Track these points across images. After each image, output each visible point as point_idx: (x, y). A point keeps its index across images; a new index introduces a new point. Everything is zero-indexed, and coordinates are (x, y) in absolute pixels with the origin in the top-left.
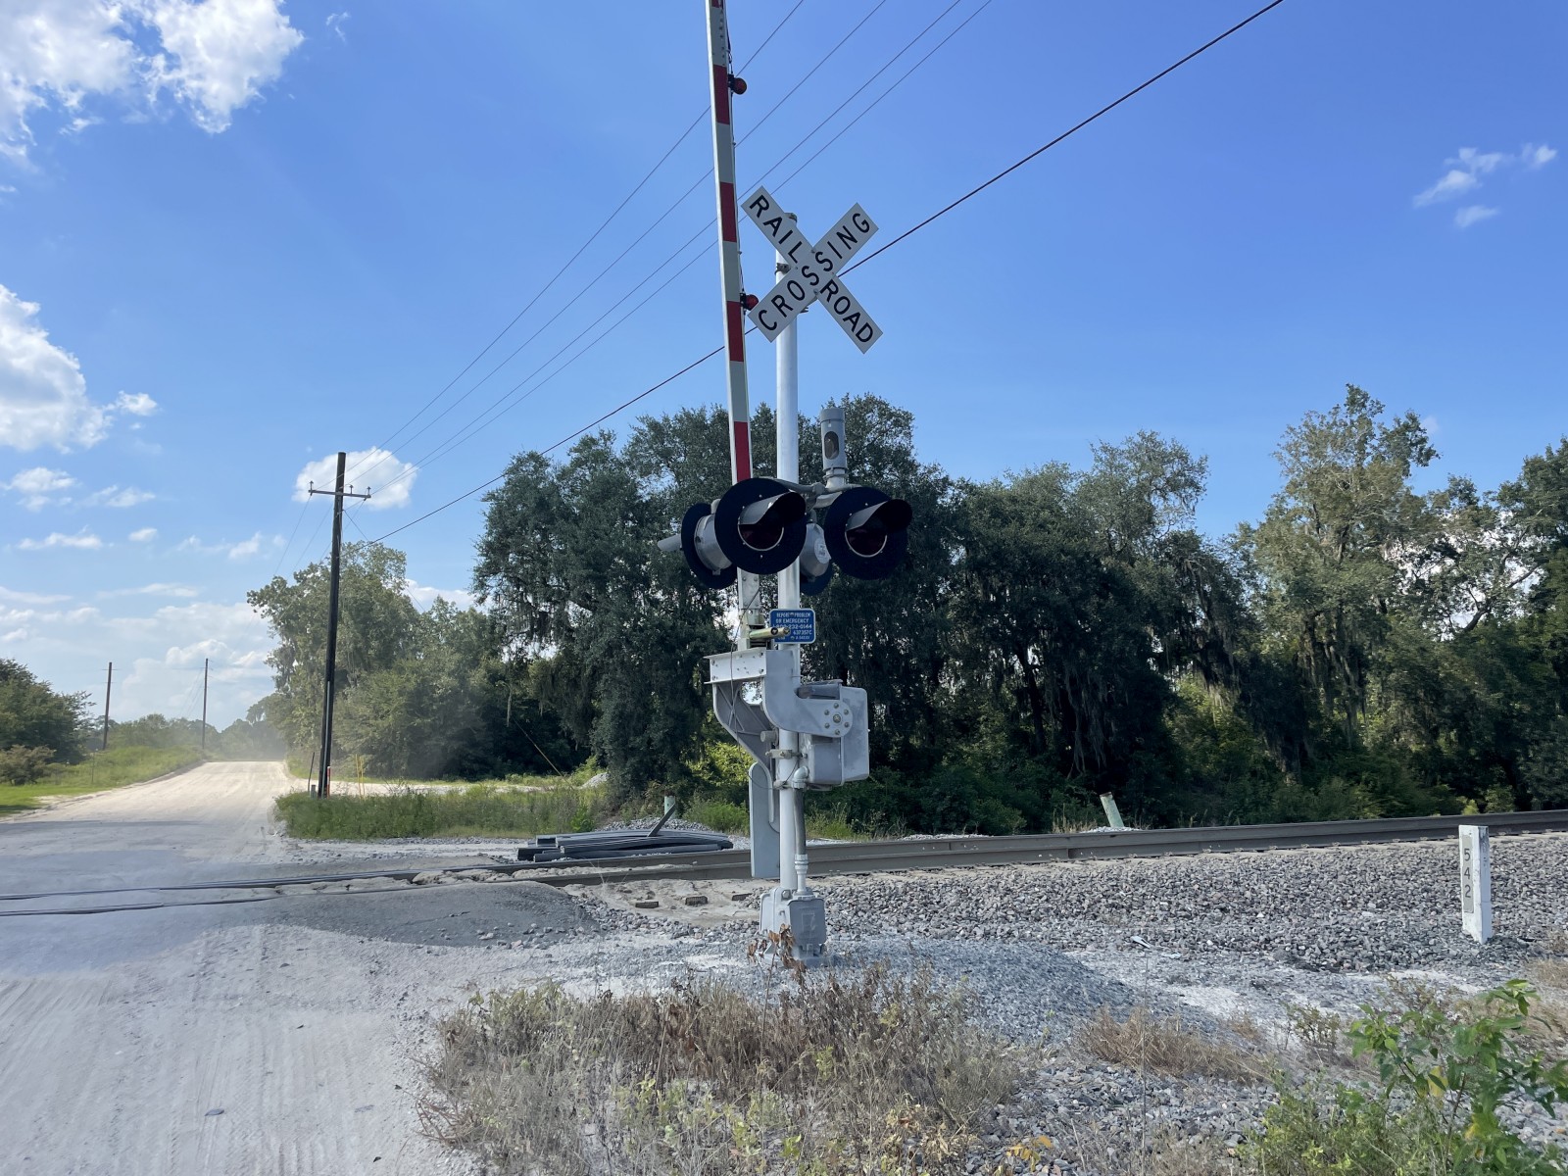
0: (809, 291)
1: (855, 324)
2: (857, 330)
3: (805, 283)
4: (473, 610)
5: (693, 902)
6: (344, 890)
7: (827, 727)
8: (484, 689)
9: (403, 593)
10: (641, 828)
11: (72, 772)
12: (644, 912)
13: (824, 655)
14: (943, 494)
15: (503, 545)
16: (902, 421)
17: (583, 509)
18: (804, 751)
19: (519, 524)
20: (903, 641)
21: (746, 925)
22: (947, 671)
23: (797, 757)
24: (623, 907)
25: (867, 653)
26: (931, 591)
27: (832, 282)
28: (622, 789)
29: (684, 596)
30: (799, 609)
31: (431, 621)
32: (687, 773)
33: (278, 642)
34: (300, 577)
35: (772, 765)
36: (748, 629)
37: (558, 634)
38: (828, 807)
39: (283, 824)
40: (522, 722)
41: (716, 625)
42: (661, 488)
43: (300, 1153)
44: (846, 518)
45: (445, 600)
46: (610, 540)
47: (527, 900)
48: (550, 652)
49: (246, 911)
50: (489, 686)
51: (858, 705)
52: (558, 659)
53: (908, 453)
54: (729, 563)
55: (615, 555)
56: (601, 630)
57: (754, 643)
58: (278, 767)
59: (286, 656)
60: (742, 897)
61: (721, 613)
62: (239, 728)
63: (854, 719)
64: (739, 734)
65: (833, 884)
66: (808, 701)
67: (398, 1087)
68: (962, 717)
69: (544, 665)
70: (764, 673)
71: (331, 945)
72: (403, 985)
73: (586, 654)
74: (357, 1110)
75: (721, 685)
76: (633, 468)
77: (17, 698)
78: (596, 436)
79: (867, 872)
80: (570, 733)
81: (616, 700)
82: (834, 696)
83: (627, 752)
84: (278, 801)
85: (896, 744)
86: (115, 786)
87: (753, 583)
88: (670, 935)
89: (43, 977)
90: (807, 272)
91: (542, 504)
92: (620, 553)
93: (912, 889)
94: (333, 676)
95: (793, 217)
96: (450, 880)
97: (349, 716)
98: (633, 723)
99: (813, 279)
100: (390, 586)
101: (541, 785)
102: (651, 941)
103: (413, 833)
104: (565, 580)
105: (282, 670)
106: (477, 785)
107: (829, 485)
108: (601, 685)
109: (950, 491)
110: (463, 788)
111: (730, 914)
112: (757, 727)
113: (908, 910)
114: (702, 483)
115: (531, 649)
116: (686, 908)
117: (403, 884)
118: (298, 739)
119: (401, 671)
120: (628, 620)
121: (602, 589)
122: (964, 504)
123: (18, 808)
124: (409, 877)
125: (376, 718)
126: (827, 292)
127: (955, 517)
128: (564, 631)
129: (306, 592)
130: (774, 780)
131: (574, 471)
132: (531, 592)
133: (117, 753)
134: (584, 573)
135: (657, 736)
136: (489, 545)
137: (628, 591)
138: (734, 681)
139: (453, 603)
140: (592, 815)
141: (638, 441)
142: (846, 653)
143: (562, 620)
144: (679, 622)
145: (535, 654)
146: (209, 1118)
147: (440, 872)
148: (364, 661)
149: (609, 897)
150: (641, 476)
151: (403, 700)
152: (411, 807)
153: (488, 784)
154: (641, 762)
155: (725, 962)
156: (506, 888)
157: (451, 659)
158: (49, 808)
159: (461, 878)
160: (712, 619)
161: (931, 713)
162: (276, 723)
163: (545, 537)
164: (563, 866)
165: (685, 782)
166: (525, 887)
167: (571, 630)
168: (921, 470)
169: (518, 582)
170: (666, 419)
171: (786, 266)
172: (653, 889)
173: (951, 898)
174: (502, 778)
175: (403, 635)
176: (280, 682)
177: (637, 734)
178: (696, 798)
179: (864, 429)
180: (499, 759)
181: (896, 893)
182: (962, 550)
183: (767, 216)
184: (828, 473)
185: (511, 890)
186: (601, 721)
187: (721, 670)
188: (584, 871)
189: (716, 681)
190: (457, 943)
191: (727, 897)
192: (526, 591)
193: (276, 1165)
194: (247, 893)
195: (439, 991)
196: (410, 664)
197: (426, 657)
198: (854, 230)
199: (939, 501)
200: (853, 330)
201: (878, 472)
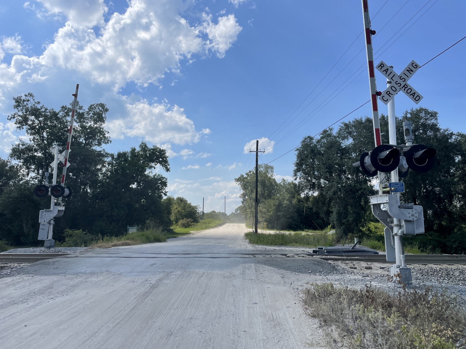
0: (398, 88)
1: (414, 96)
2: (414, 98)
3: (396, 86)
4: (292, 182)
5: (367, 268)
6: (270, 257)
7: (410, 217)
8: (296, 204)
9: (273, 178)
10: (348, 246)
11: (196, 225)
12: (353, 270)
13: (408, 194)
14: (451, 138)
15: (302, 163)
16: (434, 115)
17: (324, 151)
18: (402, 225)
19: (306, 157)
20: (437, 189)
21: (385, 276)
22: (456, 199)
23: (400, 226)
24: (346, 268)
25: (423, 194)
26: (448, 172)
27: (405, 84)
28: (340, 235)
29: (357, 176)
30: (398, 182)
31: (281, 185)
32: (361, 231)
33: (242, 192)
34: (247, 174)
35: (392, 228)
36: (382, 188)
37: (318, 188)
38: (411, 244)
39: (248, 240)
40: (308, 214)
41: (369, 185)
42: (349, 143)
43: (276, 314)
44: (413, 155)
45: (285, 179)
46: (333, 160)
47: (318, 263)
48: (316, 194)
49: (249, 260)
50: (298, 204)
51: (420, 211)
52: (318, 195)
53: (436, 125)
54: (375, 169)
55: (335, 165)
56: (332, 187)
57: (384, 192)
58: (243, 225)
59: (244, 195)
60: (383, 268)
61: (370, 181)
62: (233, 215)
63: (419, 215)
64: (381, 219)
65: (414, 267)
66: (402, 210)
67: (295, 303)
68: (462, 215)
69: (315, 198)
70: (388, 201)
71: (271, 270)
72: (290, 281)
73: (327, 194)
74: (287, 307)
75: (374, 205)
76: (339, 138)
77: (184, 206)
78: (328, 129)
79: (426, 264)
80: (323, 218)
81: (337, 208)
82: (411, 208)
83: (341, 224)
84: (245, 234)
85: (437, 224)
86: (207, 229)
87: (383, 175)
88: (362, 276)
89: (209, 271)
90: (397, 83)
91: (312, 151)
92: (337, 164)
93: (442, 270)
94: (257, 201)
95: (392, 67)
96: (296, 257)
97: (261, 212)
98: (343, 215)
99: (399, 85)
100: (270, 176)
101: (315, 233)
102: (356, 277)
103: (282, 244)
104: (320, 173)
105: (243, 199)
106: (297, 232)
107: (407, 145)
108: (332, 204)
109: (454, 137)
110: (293, 233)
111: (380, 273)
112: (386, 217)
113: (441, 276)
114: (362, 141)
115: (311, 193)
116: (365, 270)
117: (285, 257)
118: (248, 218)
119: (274, 199)
120: (340, 184)
121: (331, 175)
122: (460, 141)
123: (186, 234)
124: (286, 255)
125: (268, 212)
126: (404, 88)
127: (456, 145)
128: (320, 187)
129: (249, 178)
130: (392, 233)
131: (321, 140)
132: (310, 176)
133: (206, 221)
134: (326, 170)
135: (351, 219)
136: (297, 163)
137: (339, 175)
138: (378, 204)
139: (287, 180)
140: (332, 242)
141: (341, 129)
142: (416, 193)
143: (319, 184)
144: (356, 184)
145: (312, 194)
146: (254, 305)
147: (293, 254)
148: (264, 197)
149: (341, 265)
150: (342, 140)
151: (275, 207)
152: (280, 237)
153: (299, 232)
154: (346, 227)
155: (379, 284)
156: (312, 260)
157: (287, 196)
158: (193, 234)
159: (299, 256)
160: (367, 183)
161: (450, 214)
162: (242, 213)
163: (313, 161)
164: (327, 255)
165: (360, 234)
166: (317, 260)
167: (322, 187)
168: (442, 131)
169: (306, 174)
170: (350, 122)
171: (390, 82)
172: (354, 263)
173: (457, 273)
174: (303, 230)
175: (273, 189)
176: (243, 203)
177: (344, 218)
178: (365, 239)
179: (419, 119)
180: (302, 225)
181: (437, 271)
182: (460, 157)
183: (383, 69)
184: (406, 141)
185: (314, 260)
186: (333, 214)
187: (373, 200)
188: (333, 257)
189: (372, 203)
190: (302, 272)
191: (378, 268)
192: (308, 176)
193: (271, 316)
194: (247, 256)
195: (300, 283)
196: (276, 197)
197: (280, 196)
198: (412, 68)
199: (450, 141)
200: (413, 98)
201: (425, 132)
